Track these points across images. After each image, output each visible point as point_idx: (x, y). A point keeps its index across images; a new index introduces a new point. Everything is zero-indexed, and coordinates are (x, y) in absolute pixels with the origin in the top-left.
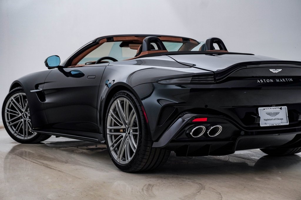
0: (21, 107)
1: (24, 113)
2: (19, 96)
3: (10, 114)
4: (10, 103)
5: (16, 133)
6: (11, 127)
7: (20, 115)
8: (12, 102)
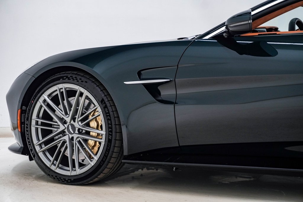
0: (64, 113)
1: (68, 124)
2: (58, 92)
3: (41, 129)
4: (41, 107)
5: (55, 165)
6: (44, 152)
7: (62, 128)
8: (45, 105)
